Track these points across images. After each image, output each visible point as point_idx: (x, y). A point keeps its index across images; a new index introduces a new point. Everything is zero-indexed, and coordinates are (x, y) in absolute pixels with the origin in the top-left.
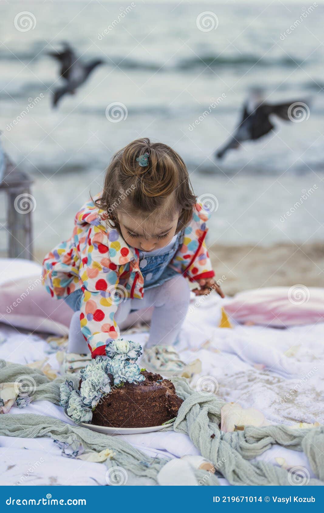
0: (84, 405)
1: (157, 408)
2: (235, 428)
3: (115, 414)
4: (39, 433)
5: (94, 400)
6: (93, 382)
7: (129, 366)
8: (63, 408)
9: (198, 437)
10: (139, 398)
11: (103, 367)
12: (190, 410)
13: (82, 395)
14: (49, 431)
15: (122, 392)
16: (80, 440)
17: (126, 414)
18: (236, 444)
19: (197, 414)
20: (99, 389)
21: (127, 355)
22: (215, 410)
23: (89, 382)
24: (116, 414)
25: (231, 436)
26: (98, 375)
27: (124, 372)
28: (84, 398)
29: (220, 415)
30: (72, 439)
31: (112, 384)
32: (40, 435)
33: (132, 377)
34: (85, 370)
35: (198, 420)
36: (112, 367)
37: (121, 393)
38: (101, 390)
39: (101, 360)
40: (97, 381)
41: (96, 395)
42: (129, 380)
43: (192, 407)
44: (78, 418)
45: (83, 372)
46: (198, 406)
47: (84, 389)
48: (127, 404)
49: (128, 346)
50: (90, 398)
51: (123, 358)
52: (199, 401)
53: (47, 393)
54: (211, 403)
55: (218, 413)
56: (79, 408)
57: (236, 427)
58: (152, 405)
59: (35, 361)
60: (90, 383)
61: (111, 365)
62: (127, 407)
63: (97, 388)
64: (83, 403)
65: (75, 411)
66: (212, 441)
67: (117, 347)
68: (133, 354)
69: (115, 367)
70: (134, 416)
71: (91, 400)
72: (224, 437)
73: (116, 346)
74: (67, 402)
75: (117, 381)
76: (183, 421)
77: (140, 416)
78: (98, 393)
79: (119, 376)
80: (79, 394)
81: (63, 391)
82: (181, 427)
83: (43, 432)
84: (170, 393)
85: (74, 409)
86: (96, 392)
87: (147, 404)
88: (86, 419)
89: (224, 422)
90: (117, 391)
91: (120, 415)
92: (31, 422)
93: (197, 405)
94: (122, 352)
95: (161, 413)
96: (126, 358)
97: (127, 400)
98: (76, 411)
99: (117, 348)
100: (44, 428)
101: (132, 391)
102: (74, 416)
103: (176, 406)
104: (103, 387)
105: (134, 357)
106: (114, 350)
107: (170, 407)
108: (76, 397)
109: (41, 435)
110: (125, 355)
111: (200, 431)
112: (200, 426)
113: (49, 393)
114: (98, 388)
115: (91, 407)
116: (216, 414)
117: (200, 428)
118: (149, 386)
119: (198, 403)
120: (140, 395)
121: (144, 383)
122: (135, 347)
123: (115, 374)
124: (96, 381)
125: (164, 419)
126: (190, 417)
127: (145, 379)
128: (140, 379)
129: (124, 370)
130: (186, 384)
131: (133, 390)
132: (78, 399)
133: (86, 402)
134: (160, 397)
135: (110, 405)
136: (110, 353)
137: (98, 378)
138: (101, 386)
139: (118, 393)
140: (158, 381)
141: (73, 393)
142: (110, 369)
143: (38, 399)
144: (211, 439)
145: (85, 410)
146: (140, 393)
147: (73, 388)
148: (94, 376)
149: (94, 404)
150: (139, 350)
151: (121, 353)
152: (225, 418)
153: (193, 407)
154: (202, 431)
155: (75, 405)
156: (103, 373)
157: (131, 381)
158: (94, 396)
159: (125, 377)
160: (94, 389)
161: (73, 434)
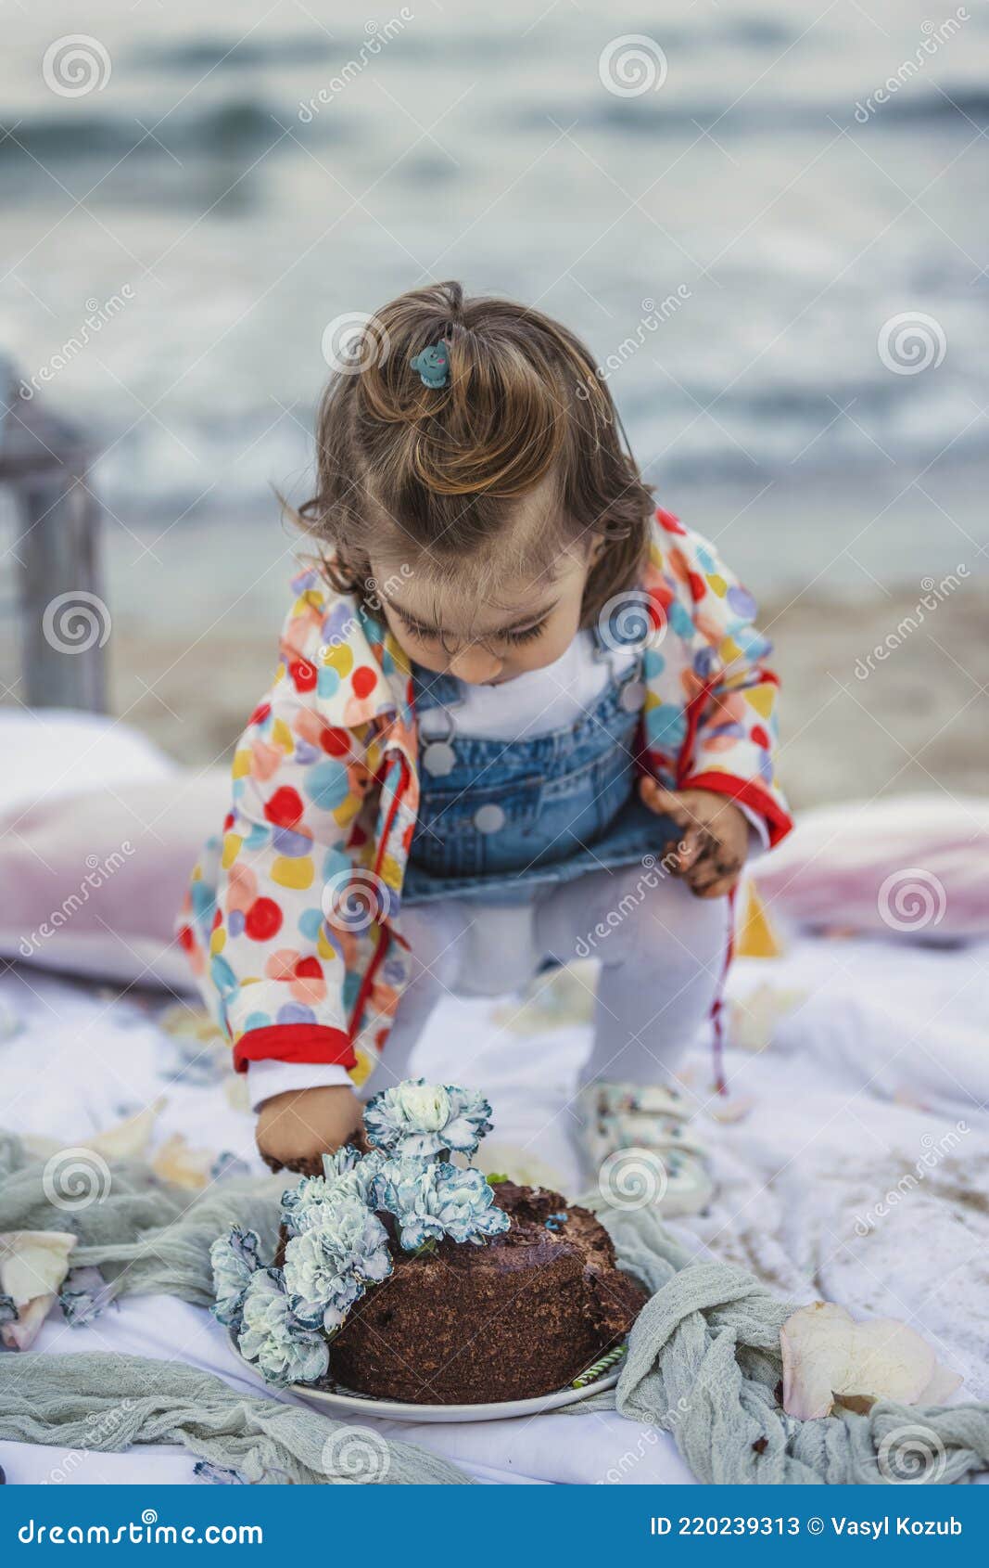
0: (297, 1324)
1: (555, 1322)
2: (833, 1403)
3: (408, 1350)
4: (141, 1429)
5: (331, 1307)
6: (328, 1246)
7: (450, 1181)
8: (224, 1326)
9: (707, 1447)
10: (489, 1293)
11: (363, 1190)
12: (673, 1335)
13: (289, 1288)
14: (177, 1423)
15: (430, 1272)
16: (289, 1462)
17: (446, 1350)
18: (845, 1474)
19: (701, 1354)
20: (348, 1270)
21: (440, 1138)
22: (760, 1335)
23: (314, 1243)
24: (410, 1351)
25: (820, 1438)
26: (345, 1219)
27: (435, 1206)
28: (297, 1300)
29: (779, 1352)
30: (260, 1458)
31: (394, 1246)
32: (144, 1436)
33: (464, 1224)
34: (299, 1195)
35: (703, 1381)
36: (392, 1189)
37: (428, 1276)
38: (357, 1274)
39: (353, 1156)
40: (343, 1241)
41: (340, 1292)
42: (452, 1233)
43: (679, 1326)
44: (278, 1369)
45: (292, 1205)
46: (701, 1321)
47: (298, 1267)
48: (447, 1315)
49: (444, 1107)
50: (318, 1300)
51: (430, 1149)
52: (704, 1305)
53: (167, 1267)
54: (745, 1307)
55: (772, 1346)
56: (280, 1332)
57: (836, 1397)
58: (536, 1315)
59: (123, 1111)
60: (317, 1245)
61: (391, 1180)
62: (450, 1327)
63: (342, 1266)
64: (295, 1316)
65: (268, 1345)
66: (756, 1463)
67: (407, 1112)
68: (461, 1134)
69: (403, 1189)
70: (476, 1354)
71: (321, 1307)
72: (797, 1442)
73: (402, 1107)
74: (238, 1309)
75: (410, 1239)
76: (648, 1375)
77: (496, 1356)
78: (347, 1281)
79: (418, 1220)
80: (278, 1282)
81: (222, 1269)
82: (641, 1400)
83: (156, 1426)
84: (596, 1266)
85: (265, 1337)
86: (339, 1280)
87: (520, 1313)
88: (306, 1373)
89: (794, 1378)
90: (411, 1271)
91: (426, 1355)
92: (110, 1384)
93: (695, 1316)
94: (422, 1126)
95: (568, 1339)
96: (439, 1147)
97: (448, 1301)
98: (273, 1345)
99: (405, 1113)
100: (160, 1412)
101: (465, 1268)
102: (262, 1362)
103: (621, 1319)
104: (365, 1261)
105: (466, 1144)
106: (395, 1120)
107: (600, 1318)
108: (271, 1296)
109: (149, 1437)
110: (435, 1135)
111: (712, 1423)
112: (711, 1405)
113: (176, 1268)
114: (347, 1264)
115: (322, 1331)
116: (764, 1348)
117: (713, 1412)
118: (526, 1246)
119: (701, 1311)
120: (492, 1284)
121: (507, 1240)
122: (466, 1108)
123: (404, 1212)
124: (336, 1239)
125: (577, 1361)
126: (675, 1364)
127: (509, 1224)
128: (494, 1227)
129: (433, 1196)
130: (649, 1216)
131: (469, 1267)
132: (279, 1302)
133: (305, 1312)
134: (564, 1286)
135: (386, 1319)
136: (382, 1133)
137: (346, 1228)
138: (355, 1256)
139: (418, 1276)
140: (551, 1217)
141: (259, 1279)
142: (386, 1196)
143: (135, 1290)
144: (755, 1454)
145: (301, 1343)
146: (495, 1274)
147: (257, 1259)
148: (330, 1222)
149: (333, 1320)
150: (482, 1115)
151: (419, 1130)
152: (797, 1362)
153: (683, 1326)
154: (720, 1424)
155: (266, 1321)
156: (360, 1209)
157: (459, 1236)
158: (331, 1296)
159: (438, 1223)
160: (330, 1270)
161: (260, 1438)
